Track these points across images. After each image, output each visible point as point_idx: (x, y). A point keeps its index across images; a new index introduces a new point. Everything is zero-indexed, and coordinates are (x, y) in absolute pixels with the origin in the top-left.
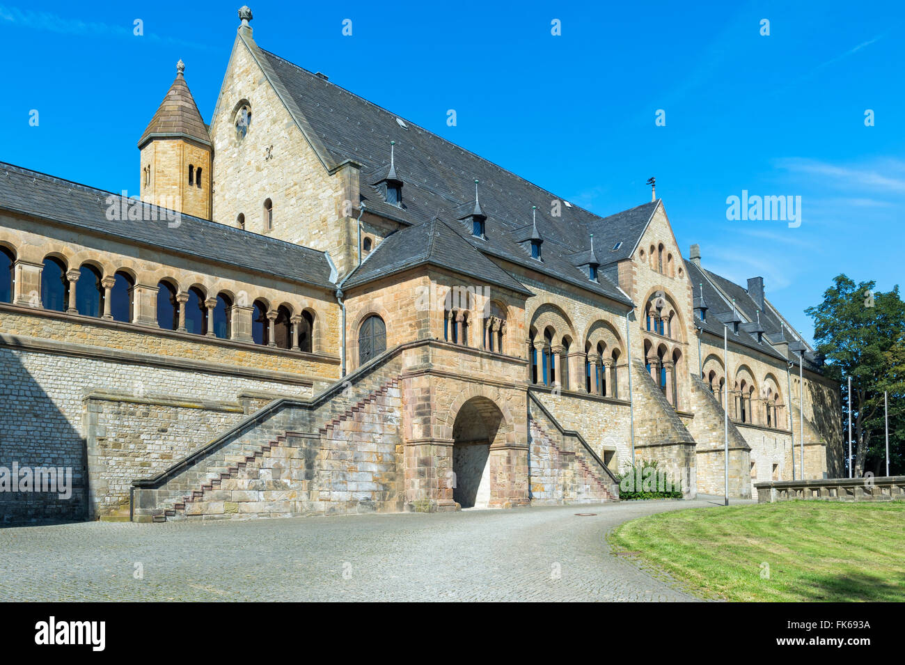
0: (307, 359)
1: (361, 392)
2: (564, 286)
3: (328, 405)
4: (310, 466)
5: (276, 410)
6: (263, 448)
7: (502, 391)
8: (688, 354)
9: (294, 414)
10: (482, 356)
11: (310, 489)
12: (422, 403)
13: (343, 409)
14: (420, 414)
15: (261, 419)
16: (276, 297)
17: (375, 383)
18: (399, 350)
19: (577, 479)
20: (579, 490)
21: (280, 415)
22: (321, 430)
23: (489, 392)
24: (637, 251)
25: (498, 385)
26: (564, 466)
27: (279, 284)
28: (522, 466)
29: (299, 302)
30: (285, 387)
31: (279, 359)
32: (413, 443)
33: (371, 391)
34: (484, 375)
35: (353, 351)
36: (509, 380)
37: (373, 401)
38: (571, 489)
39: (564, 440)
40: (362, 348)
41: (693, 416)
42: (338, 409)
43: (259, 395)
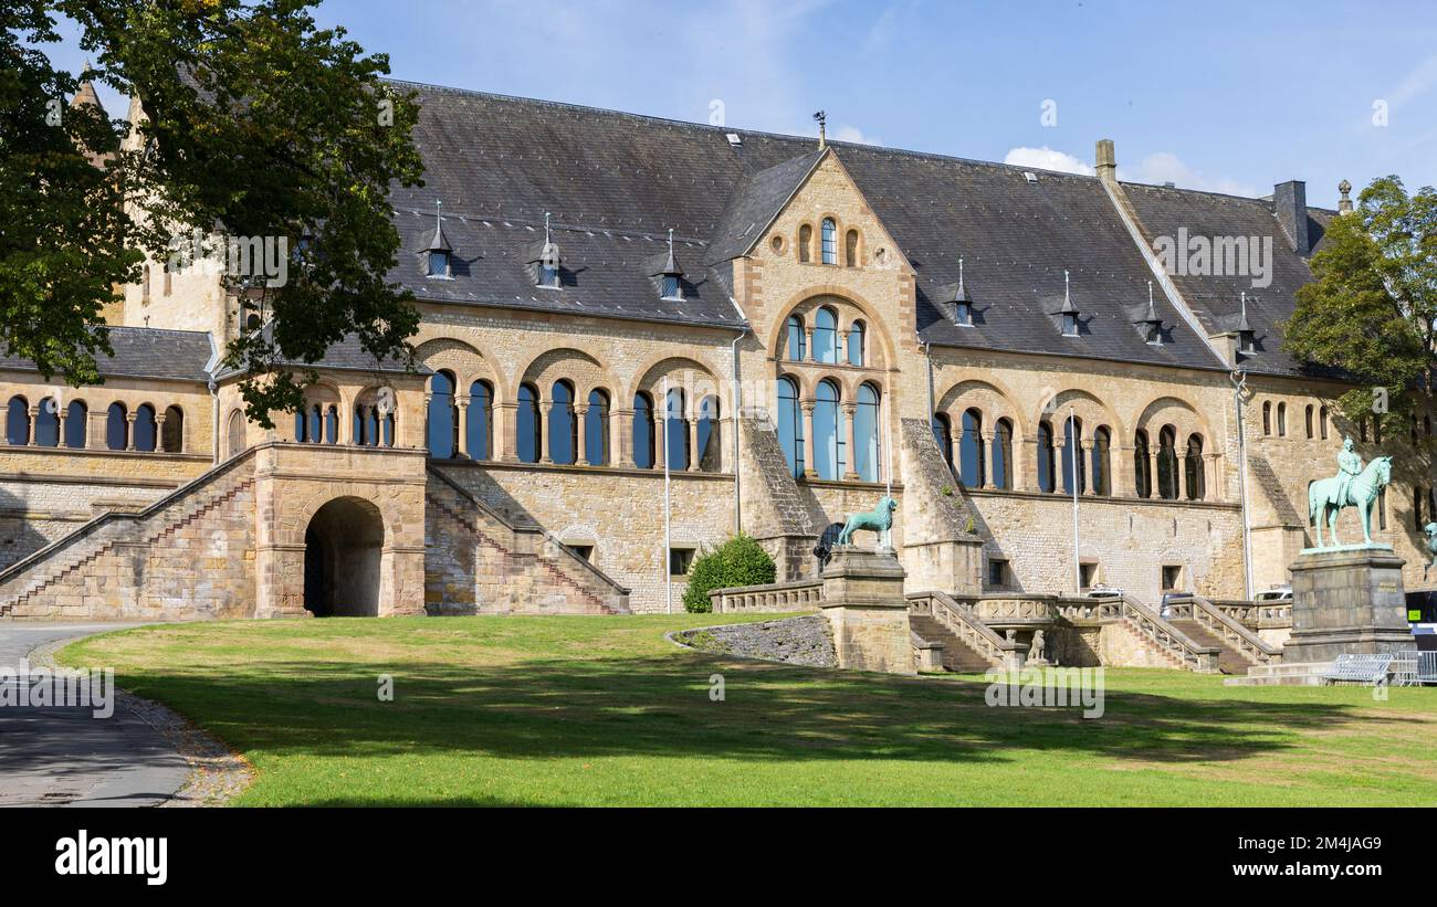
0: (171, 459)
1: (202, 499)
2: (588, 322)
3: (162, 515)
4: (138, 573)
5: (101, 522)
6: (88, 558)
7: (382, 488)
8: (897, 388)
9: (121, 525)
10: (350, 452)
11: (138, 595)
12: (268, 507)
13: (178, 517)
14: (267, 519)
15: (85, 532)
16: (134, 397)
17: (220, 489)
18: (252, 452)
19: (540, 588)
20: (544, 601)
21: (107, 527)
22: (151, 540)
23: (363, 491)
24: (766, 240)
25: (377, 482)
26: (514, 571)
27: (138, 384)
28: (414, 573)
29: (162, 399)
30: (145, 491)
31: (138, 462)
32: (262, 549)
33: (213, 497)
34: (353, 473)
35: (225, 448)
36: (393, 475)
37: (216, 507)
38: (529, 600)
39: (516, 538)
40: (231, 444)
41: (902, 488)
42: (171, 518)
43: (110, 502)
